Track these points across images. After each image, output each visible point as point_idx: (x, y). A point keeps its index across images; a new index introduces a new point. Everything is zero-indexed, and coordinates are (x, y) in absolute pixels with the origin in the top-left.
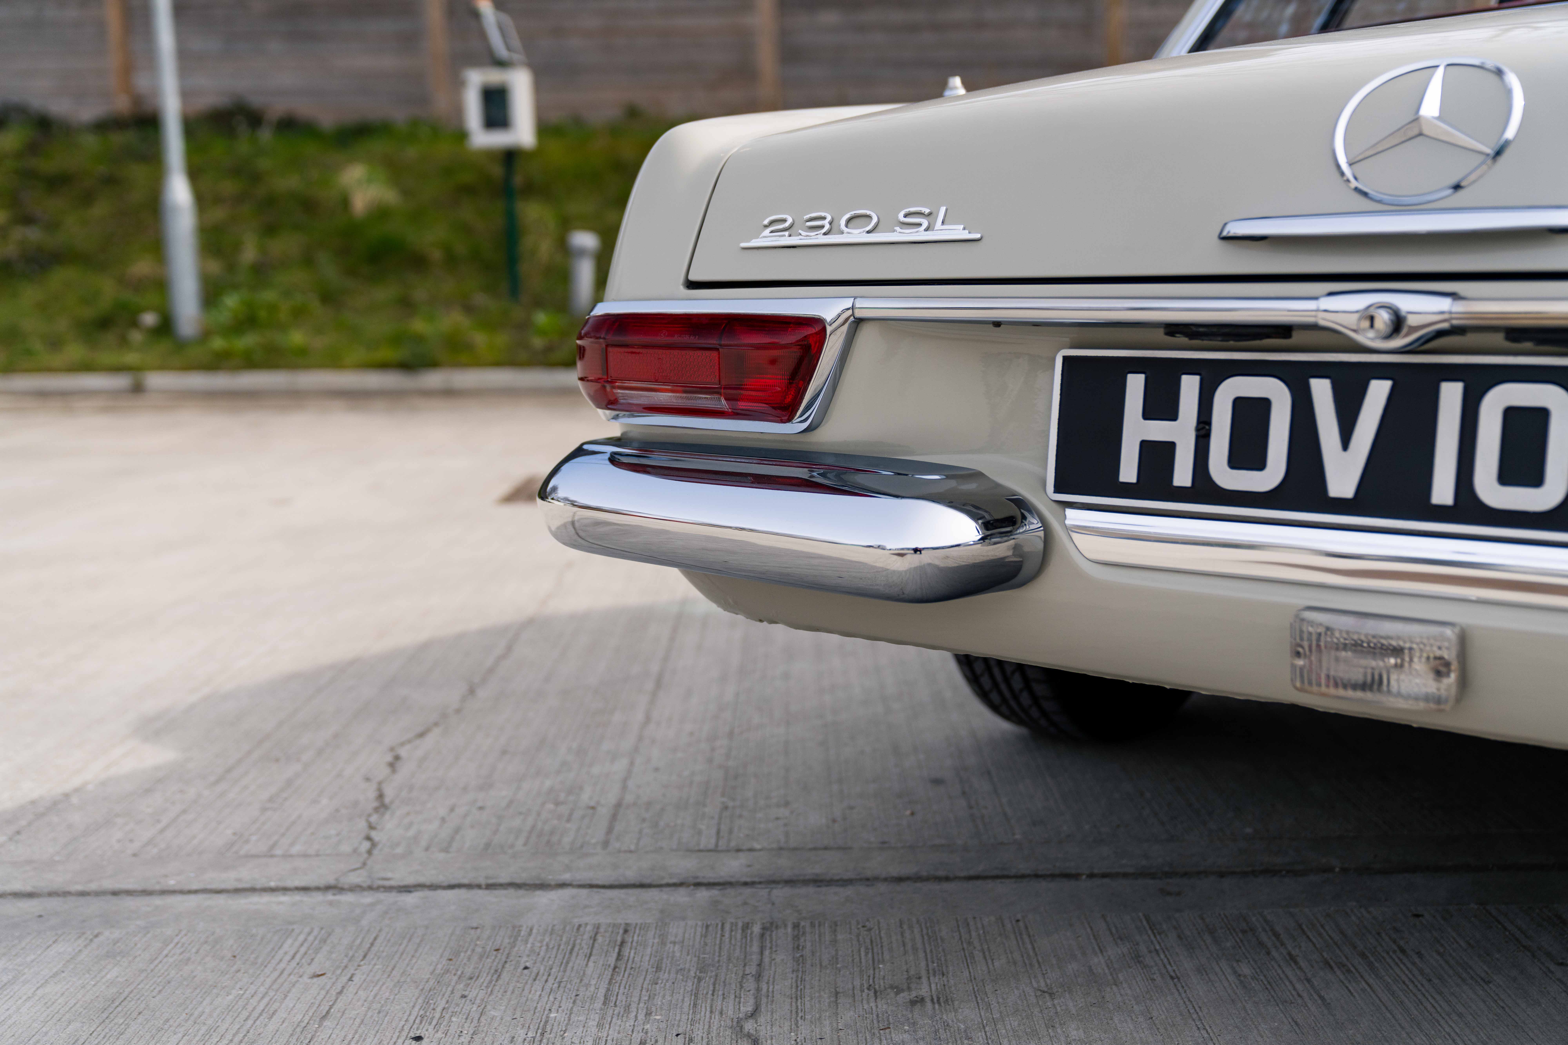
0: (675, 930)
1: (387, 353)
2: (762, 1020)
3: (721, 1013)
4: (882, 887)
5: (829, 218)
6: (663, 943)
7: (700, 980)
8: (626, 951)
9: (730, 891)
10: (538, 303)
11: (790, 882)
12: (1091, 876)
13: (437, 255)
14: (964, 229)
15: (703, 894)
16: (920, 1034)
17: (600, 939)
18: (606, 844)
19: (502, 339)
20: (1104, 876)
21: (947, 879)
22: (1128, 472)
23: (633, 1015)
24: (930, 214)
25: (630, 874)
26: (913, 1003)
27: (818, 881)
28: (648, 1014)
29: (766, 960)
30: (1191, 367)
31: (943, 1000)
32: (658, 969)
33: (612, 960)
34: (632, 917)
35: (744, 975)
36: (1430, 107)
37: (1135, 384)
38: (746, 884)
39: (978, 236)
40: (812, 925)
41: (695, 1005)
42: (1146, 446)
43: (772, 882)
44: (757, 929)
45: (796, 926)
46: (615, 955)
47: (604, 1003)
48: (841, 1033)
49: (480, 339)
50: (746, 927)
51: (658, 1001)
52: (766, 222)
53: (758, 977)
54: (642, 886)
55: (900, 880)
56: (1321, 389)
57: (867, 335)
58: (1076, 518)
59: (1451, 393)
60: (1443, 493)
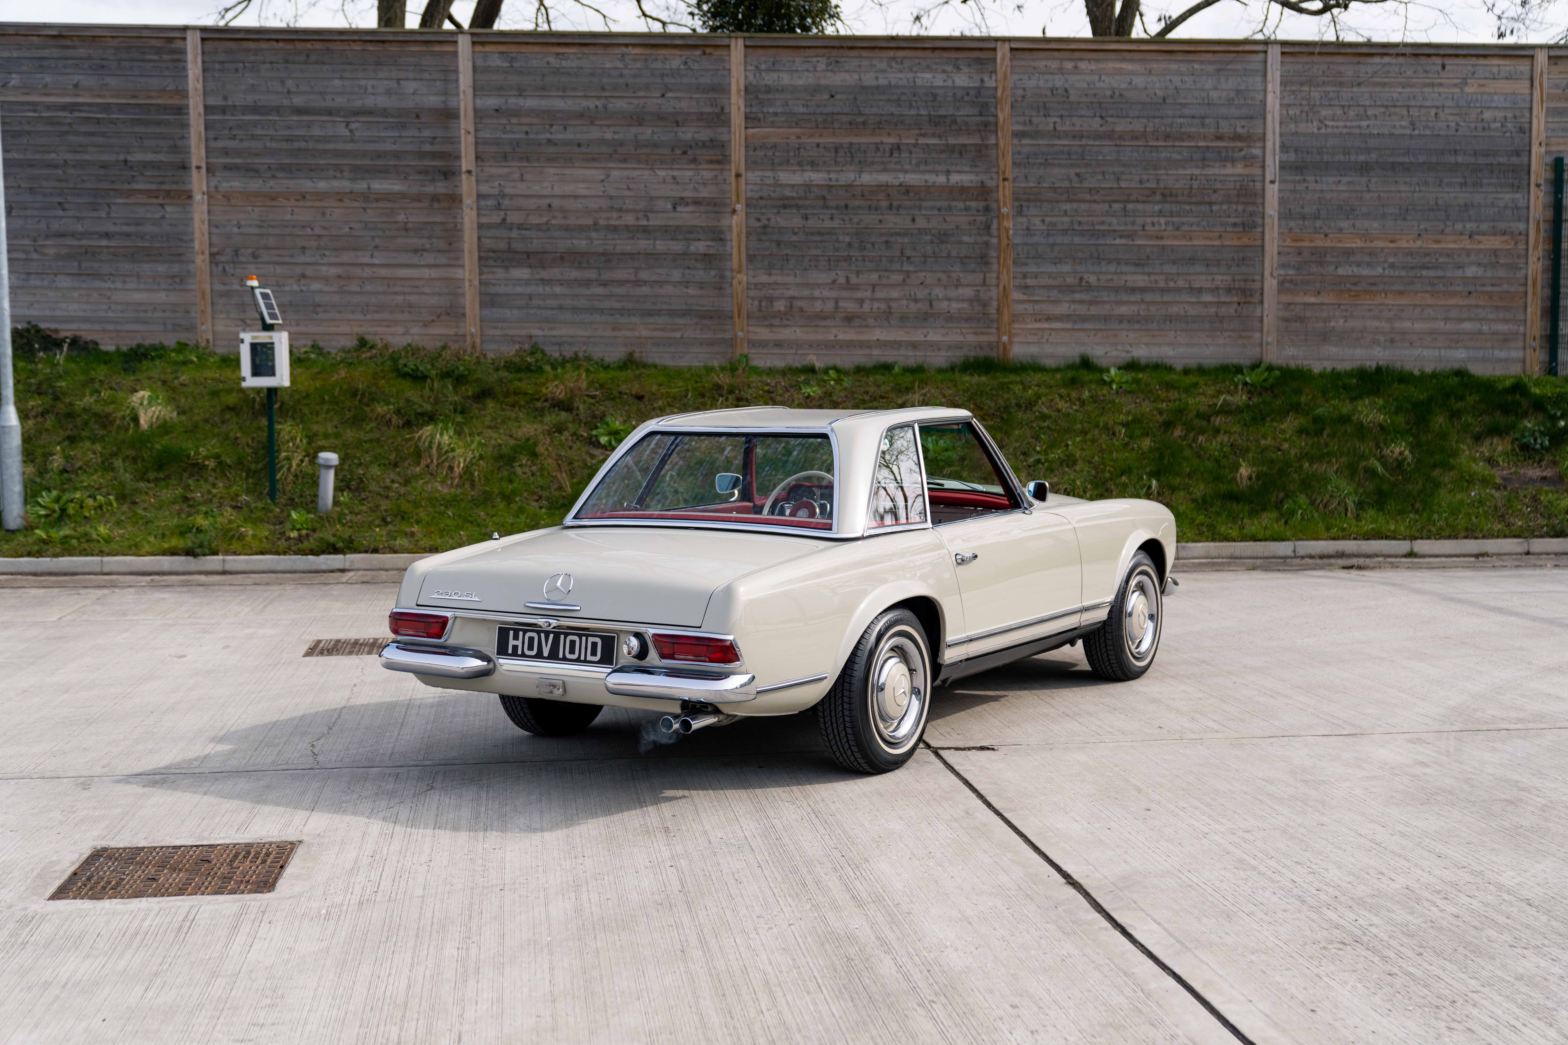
0: (412, 773)
1: (175, 542)
4: (471, 765)
6: (409, 775)
7: (419, 779)
8: (399, 776)
9: (427, 767)
10: (292, 504)
11: (444, 765)
13: (211, 463)
14: (478, 598)
15: (419, 768)
17: (391, 775)
18: (389, 760)
19: (264, 531)
21: (489, 763)
22: (510, 651)
24: (471, 594)
25: (397, 765)
27: (452, 765)
32: (408, 778)
34: (400, 772)
36: (559, 584)
37: (511, 633)
38: (431, 766)
39: (481, 600)
40: (449, 771)
42: (513, 646)
43: (439, 765)
44: (432, 771)
49: (248, 530)
50: (430, 771)
54: (401, 767)
56: (543, 635)
57: (458, 621)
58: (501, 661)
59: (562, 637)
60: (561, 656)
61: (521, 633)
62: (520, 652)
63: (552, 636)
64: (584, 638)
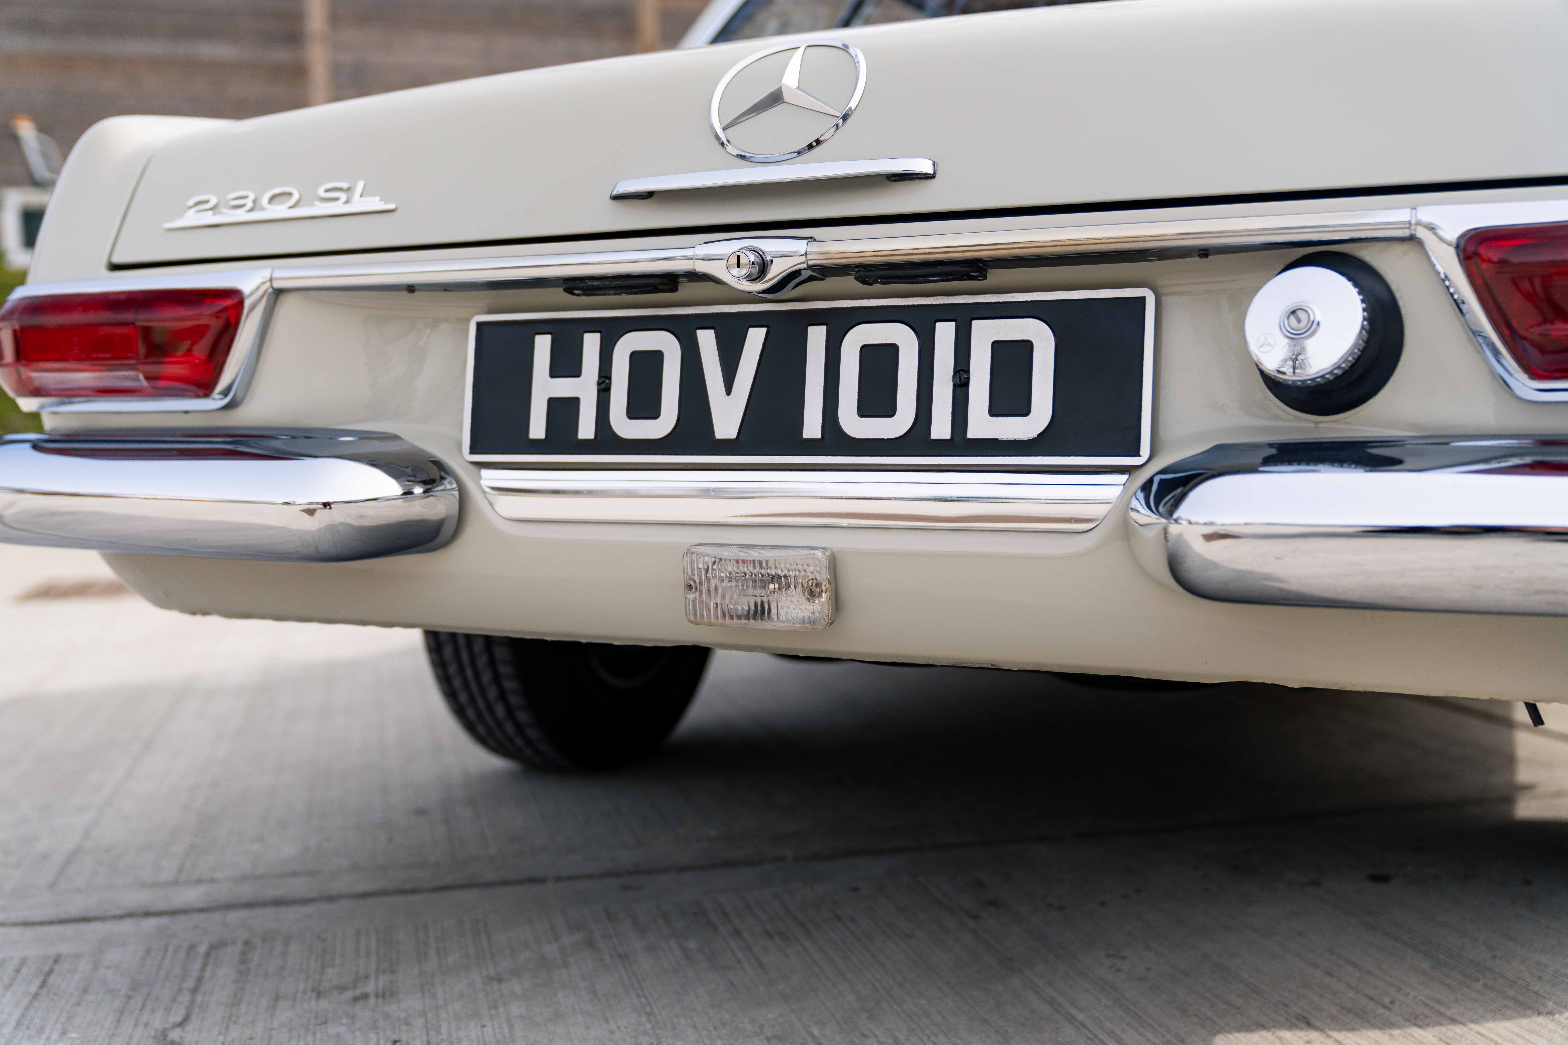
0: (112, 956)
2: (190, 1027)
3: (146, 1025)
4: (345, 903)
5: (252, 196)
6: (96, 967)
7: (129, 998)
8: (52, 980)
9: (182, 918)
11: (249, 905)
12: (558, 879)
14: (381, 200)
15: (151, 923)
16: (358, 1025)
17: (25, 970)
18: (52, 886)
20: (571, 878)
21: (414, 891)
22: (537, 429)
23: (45, 1036)
24: (349, 189)
25: (74, 909)
26: (356, 999)
27: (279, 903)
28: (63, 1033)
29: (208, 974)
30: (592, 325)
31: (388, 994)
32: (85, 991)
33: (33, 989)
34: (65, 948)
35: (180, 990)
36: (791, 78)
37: (543, 344)
38: (201, 910)
39: (392, 206)
40: (264, 941)
41: (119, 1021)
42: (553, 403)
43: (229, 907)
44: (203, 949)
45: (247, 943)
46: (37, 983)
47: (16, 1028)
48: (274, 1033)
50: (192, 948)
51: (77, 1021)
52: (191, 202)
53: (195, 991)
54: (85, 920)
55: (365, 895)
56: (707, 339)
57: (288, 307)
58: (491, 478)
59: (817, 336)
60: (812, 428)
61: (591, 343)
62: (586, 429)
63: (756, 338)
64: (945, 332)
